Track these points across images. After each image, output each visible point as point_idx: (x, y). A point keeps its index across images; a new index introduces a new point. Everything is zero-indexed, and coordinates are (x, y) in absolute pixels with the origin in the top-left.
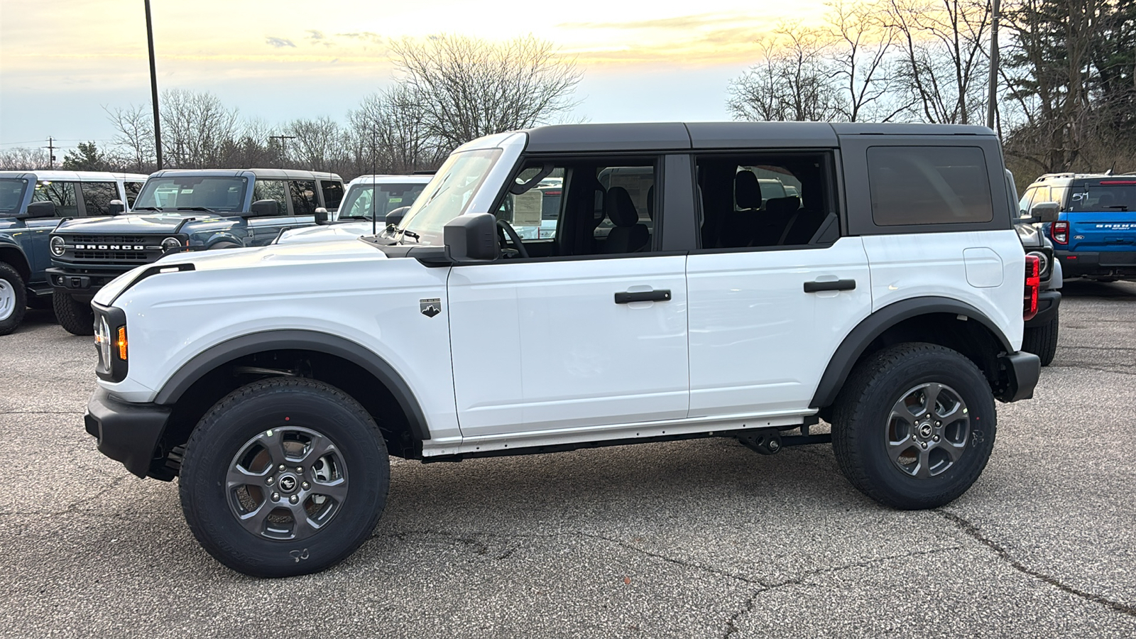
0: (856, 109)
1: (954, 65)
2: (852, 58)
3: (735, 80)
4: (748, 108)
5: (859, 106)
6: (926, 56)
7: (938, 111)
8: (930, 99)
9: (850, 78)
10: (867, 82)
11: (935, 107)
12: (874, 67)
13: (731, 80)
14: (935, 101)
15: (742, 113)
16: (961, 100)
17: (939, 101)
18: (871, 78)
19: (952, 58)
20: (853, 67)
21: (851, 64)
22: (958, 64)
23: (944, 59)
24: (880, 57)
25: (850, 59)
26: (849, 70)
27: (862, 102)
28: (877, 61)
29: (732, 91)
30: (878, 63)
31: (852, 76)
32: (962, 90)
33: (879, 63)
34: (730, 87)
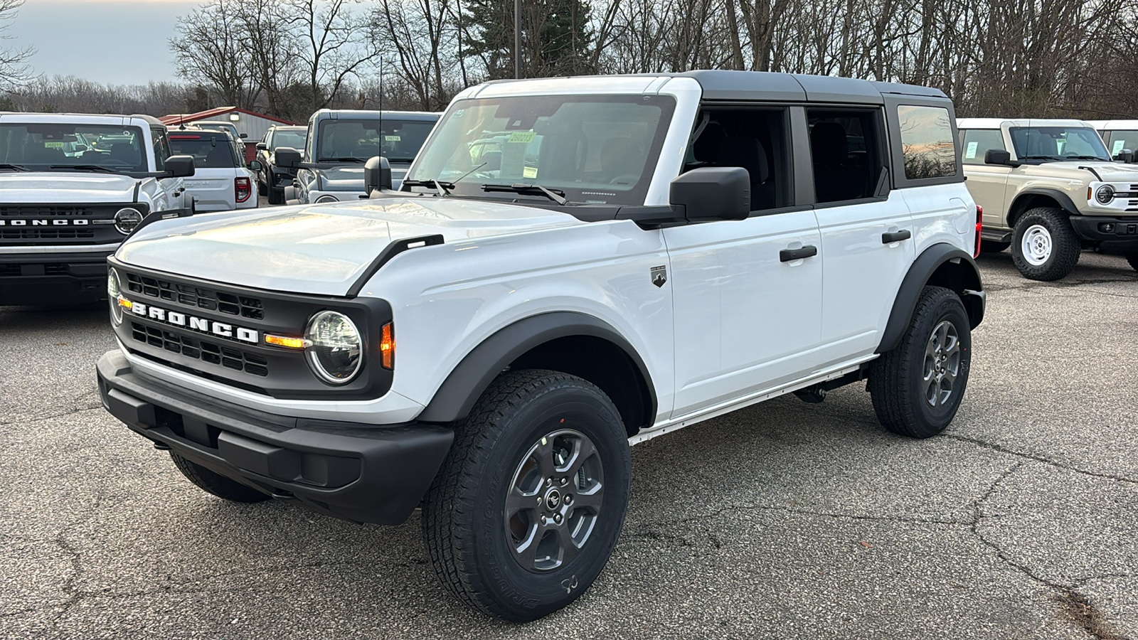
0: (317, 57)
1: (425, 20)
2: (310, 5)
3: (184, 18)
4: (193, 48)
5: (320, 55)
6: (401, 9)
7: (412, 64)
8: (405, 53)
9: (309, 25)
10: (327, 30)
11: (409, 61)
12: (333, 16)
13: (180, 18)
14: (409, 54)
15: (187, 54)
16: (434, 53)
17: (412, 54)
18: (330, 26)
19: (423, 13)
20: (312, 14)
21: (310, 12)
22: (429, 20)
23: (416, 14)
24: (338, 7)
25: (308, 6)
26: (308, 16)
27: (323, 51)
28: (335, 9)
29: (182, 30)
30: (336, 12)
31: (311, 23)
32: (435, 44)
33: (338, 13)
34: (179, 25)
